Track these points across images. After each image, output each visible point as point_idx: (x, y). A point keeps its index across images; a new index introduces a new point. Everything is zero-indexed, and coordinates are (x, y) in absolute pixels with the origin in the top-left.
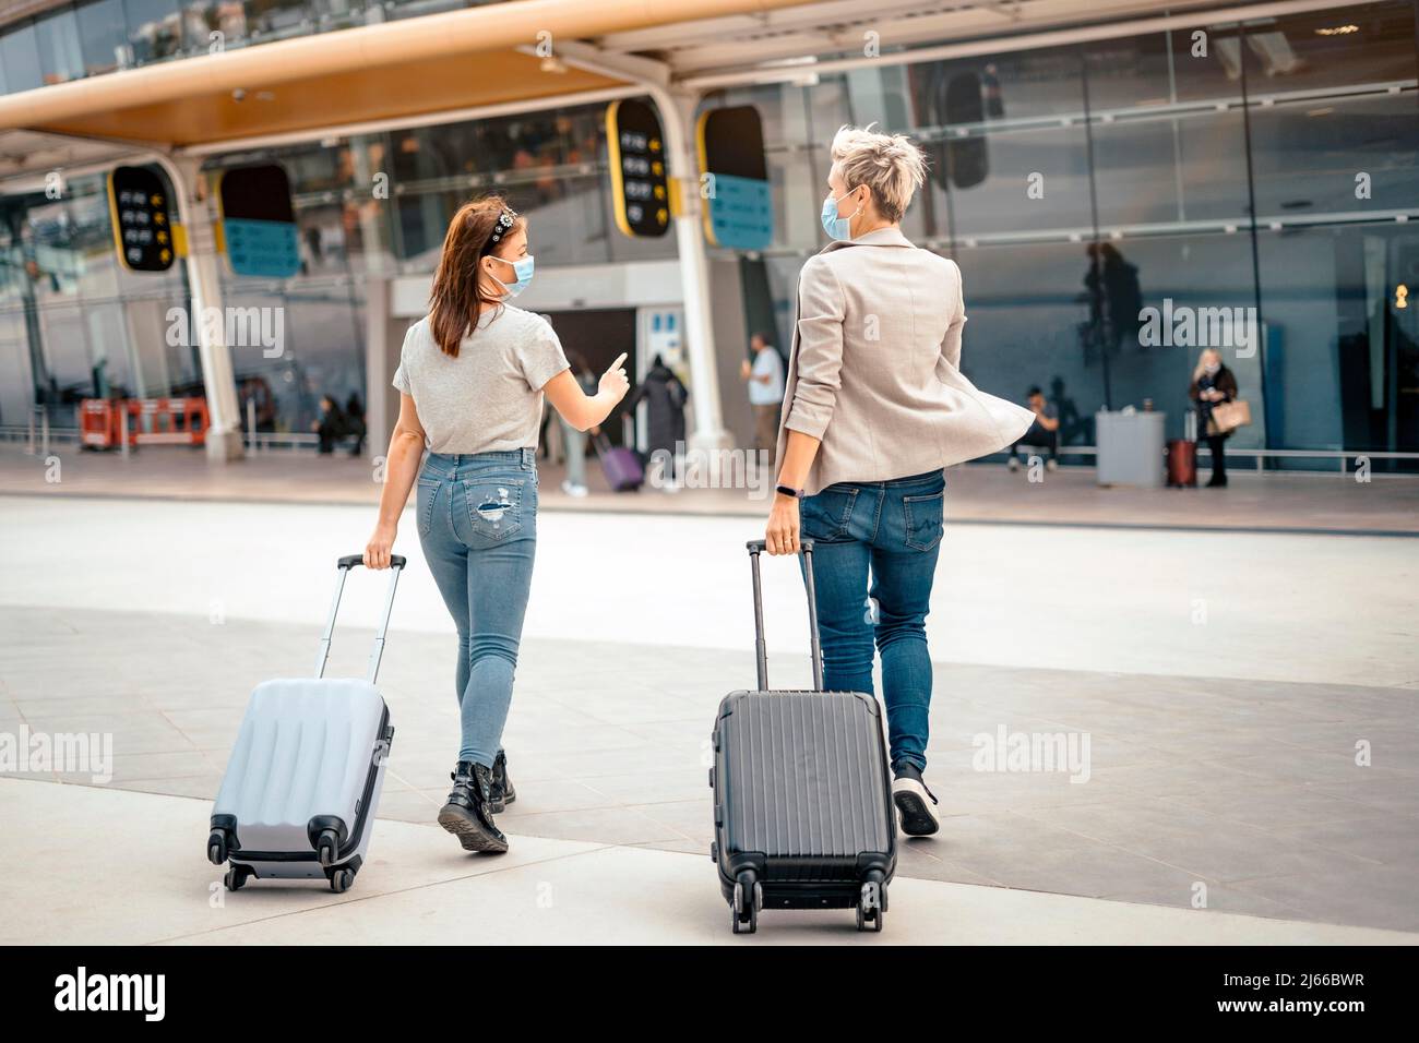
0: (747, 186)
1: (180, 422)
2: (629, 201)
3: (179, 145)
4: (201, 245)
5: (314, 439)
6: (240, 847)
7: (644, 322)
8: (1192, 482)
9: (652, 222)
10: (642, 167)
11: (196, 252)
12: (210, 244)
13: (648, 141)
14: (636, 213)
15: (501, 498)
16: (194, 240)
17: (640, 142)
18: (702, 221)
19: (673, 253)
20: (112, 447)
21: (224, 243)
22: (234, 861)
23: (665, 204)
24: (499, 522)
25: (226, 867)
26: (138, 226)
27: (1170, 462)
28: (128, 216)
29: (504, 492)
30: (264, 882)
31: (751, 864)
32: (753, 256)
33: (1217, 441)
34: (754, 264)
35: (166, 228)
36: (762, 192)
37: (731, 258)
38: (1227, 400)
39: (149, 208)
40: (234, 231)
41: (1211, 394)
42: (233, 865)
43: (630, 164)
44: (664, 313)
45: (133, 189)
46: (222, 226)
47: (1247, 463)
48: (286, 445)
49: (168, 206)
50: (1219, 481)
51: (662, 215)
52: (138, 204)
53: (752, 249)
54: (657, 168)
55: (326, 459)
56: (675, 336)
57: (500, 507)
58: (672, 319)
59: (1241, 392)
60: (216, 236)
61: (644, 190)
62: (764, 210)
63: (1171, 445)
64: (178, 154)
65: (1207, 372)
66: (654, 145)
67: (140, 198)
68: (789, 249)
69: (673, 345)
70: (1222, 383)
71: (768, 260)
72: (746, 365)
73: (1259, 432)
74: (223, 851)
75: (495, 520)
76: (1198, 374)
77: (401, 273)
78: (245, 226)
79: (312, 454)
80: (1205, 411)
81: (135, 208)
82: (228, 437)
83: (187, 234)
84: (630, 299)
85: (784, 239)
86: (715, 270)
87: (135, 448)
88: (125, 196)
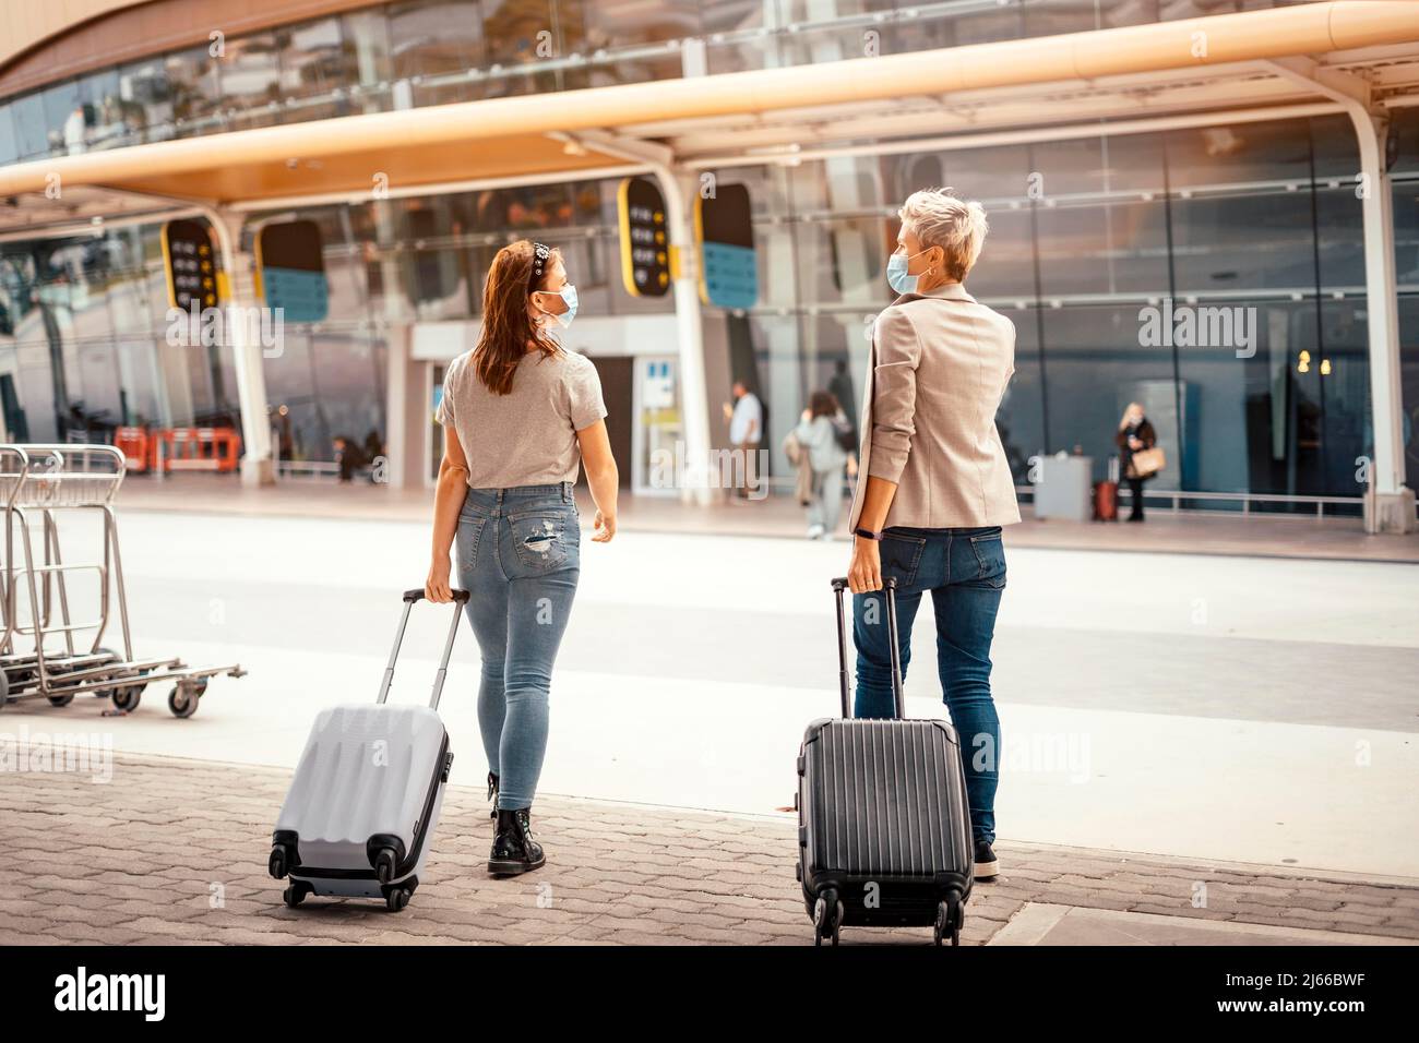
0: (737, 253)
1: (207, 450)
2: (636, 266)
3: (225, 202)
4: (242, 291)
5: (335, 467)
6: (300, 863)
7: (640, 370)
8: (1114, 517)
9: (655, 284)
10: (647, 236)
11: (238, 297)
12: (250, 290)
13: (653, 213)
14: (642, 276)
15: (546, 531)
16: (237, 286)
17: (646, 215)
18: (698, 283)
19: (672, 309)
20: (145, 472)
21: (262, 291)
22: (295, 877)
23: (666, 268)
24: (547, 552)
25: (285, 883)
26: (187, 273)
27: (1095, 501)
28: (180, 264)
29: (549, 526)
30: (322, 899)
31: (833, 882)
32: (739, 313)
33: (1137, 483)
34: (737, 320)
35: (212, 274)
36: (750, 259)
37: (720, 315)
38: (1146, 448)
39: (197, 257)
40: (272, 279)
41: (1134, 442)
42: (292, 881)
43: (638, 234)
44: (658, 362)
45: (184, 240)
46: (260, 273)
47: (1165, 503)
48: (306, 473)
49: (212, 256)
50: (1137, 516)
51: (663, 278)
52: (188, 254)
53: (737, 307)
54: (660, 237)
55: (346, 486)
56: (668, 382)
57: (546, 538)
58: (664, 368)
59: (1160, 442)
60: (255, 283)
61: (648, 256)
62: (751, 274)
63: (1096, 486)
64: (224, 209)
65: (1130, 423)
66: (658, 218)
67: (190, 248)
68: (771, 307)
69: (666, 390)
70: (1143, 433)
71: (751, 318)
72: (727, 409)
73: (1174, 476)
74: (284, 866)
75: (542, 551)
76: (1124, 424)
77: (419, 319)
78: (282, 275)
79: (334, 481)
80: (1127, 456)
81: (186, 257)
82: (262, 464)
83: (230, 281)
84: (627, 349)
85: (766, 300)
86: (707, 324)
87: (168, 473)
88: (177, 247)
